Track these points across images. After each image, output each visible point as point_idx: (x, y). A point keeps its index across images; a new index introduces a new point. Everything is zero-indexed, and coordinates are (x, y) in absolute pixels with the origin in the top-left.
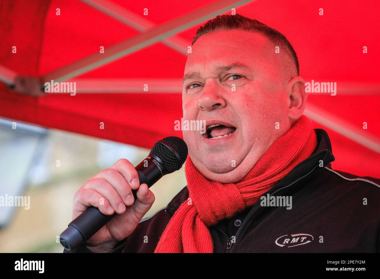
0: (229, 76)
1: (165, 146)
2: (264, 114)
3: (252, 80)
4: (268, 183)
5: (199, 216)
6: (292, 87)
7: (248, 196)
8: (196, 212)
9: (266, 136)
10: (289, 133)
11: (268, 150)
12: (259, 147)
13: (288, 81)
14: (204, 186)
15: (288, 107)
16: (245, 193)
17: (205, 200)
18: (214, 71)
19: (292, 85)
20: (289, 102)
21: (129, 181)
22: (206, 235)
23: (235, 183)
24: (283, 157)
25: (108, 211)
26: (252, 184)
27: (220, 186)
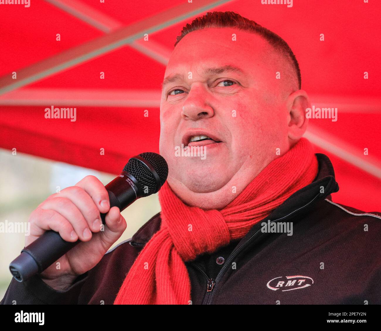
0: (219, 81)
1: (142, 163)
2: (259, 128)
3: (247, 88)
4: (259, 212)
5: (176, 249)
6: (293, 102)
7: (235, 225)
8: (172, 243)
9: (260, 155)
10: (288, 154)
11: (261, 172)
12: (250, 166)
13: (289, 93)
14: (182, 212)
15: (288, 125)
16: (231, 222)
17: (183, 229)
18: (202, 73)
19: (294, 99)
20: (289, 118)
21: (98, 202)
22: (183, 272)
23: (219, 209)
24: (279, 182)
25: (71, 237)
26: (240, 212)
27: (201, 213)
